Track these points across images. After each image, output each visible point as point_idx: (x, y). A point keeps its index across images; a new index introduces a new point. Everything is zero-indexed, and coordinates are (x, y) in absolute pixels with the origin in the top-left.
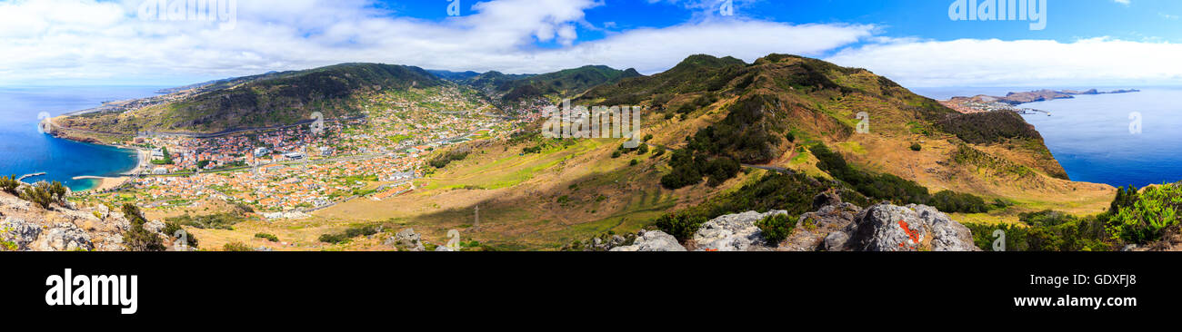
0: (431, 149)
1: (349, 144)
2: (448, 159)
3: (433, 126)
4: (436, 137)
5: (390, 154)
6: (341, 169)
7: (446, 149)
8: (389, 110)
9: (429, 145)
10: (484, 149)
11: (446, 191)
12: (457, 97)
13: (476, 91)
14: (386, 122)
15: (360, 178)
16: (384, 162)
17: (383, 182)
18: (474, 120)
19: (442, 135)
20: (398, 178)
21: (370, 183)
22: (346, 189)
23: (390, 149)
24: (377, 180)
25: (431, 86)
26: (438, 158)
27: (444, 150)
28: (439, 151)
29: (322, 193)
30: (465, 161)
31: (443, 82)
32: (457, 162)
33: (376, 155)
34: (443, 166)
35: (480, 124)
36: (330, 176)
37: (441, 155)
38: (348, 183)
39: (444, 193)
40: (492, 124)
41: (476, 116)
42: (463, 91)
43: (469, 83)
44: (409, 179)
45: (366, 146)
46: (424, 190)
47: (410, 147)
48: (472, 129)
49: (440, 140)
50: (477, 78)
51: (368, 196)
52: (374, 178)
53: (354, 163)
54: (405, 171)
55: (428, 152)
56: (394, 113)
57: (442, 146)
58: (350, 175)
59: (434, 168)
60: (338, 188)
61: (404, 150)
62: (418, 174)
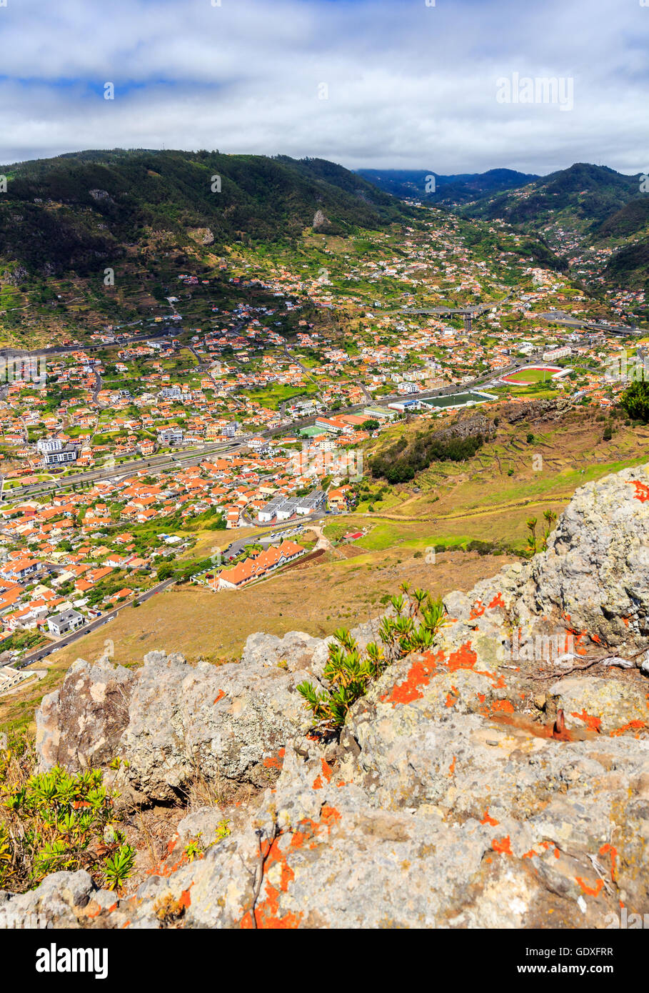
0: (371, 426)
1: (129, 424)
2: (424, 455)
3: (379, 356)
4: (388, 390)
5: (255, 444)
6: (115, 502)
7: (418, 424)
8: (243, 310)
9: (367, 413)
10: (536, 430)
11: (418, 555)
12: (451, 259)
13: (518, 241)
14: (236, 346)
15: (174, 523)
16: (238, 470)
17: (239, 527)
18: (505, 335)
19: (406, 383)
20: (282, 515)
21: (204, 537)
22: (136, 563)
23: (253, 428)
24: (221, 525)
25: (371, 225)
26: (392, 453)
27: (412, 427)
28: (398, 431)
29: (65, 590)
30: (474, 464)
31: (409, 212)
32: (450, 468)
33: (212, 451)
34: (408, 478)
35: (526, 349)
36: (83, 532)
37: (403, 443)
38: (140, 546)
39: (409, 562)
40: (566, 351)
41: (516, 323)
42: (473, 241)
43: (495, 211)
44: (313, 518)
45: (182, 423)
46: (354, 552)
47: (309, 420)
48: (499, 362)
49: (399, 397)
50: (524, 194)
51: (199, 579)
52: (214, 520)
53: (150, 481)
54: (300, 493)
55: (364, 435)
56: (261, 317)
57: (407, 416)
58: (141, 518)
59: (382, 482)
60: (111, 564)
61: (294, 429)
62: (337, 501)
